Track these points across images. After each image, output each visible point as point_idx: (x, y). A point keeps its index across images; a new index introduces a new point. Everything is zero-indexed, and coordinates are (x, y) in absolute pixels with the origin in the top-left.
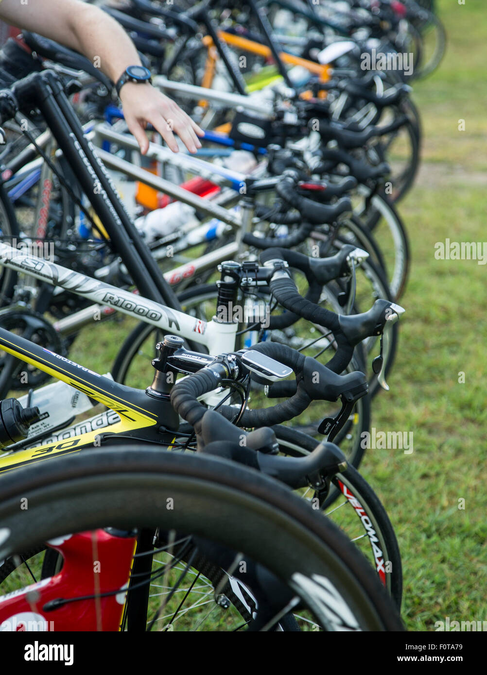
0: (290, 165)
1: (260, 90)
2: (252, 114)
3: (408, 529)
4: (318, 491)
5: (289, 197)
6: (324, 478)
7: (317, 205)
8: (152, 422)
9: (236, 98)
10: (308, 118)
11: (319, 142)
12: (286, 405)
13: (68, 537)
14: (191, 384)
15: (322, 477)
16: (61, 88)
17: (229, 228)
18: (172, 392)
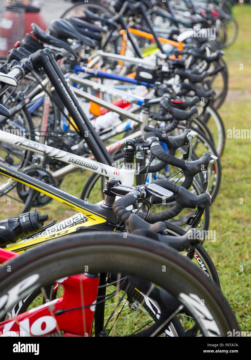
0: (166, 91)
1: (149, 56)
2: (146, 67)
3: (229, 270)
4: (189, 253)
5: (166, 107)
6: (192, 246)
7: (181, 111)
8: (104, 221)
9: (137, 60)
10: (174, 69)
11: (179, 80)
12: (170, 211)
13: (66, 278)
14: (123, 201)
15: (191, 246)
16: (53, 57)
17: (137, 123)
18: (114, 205)
